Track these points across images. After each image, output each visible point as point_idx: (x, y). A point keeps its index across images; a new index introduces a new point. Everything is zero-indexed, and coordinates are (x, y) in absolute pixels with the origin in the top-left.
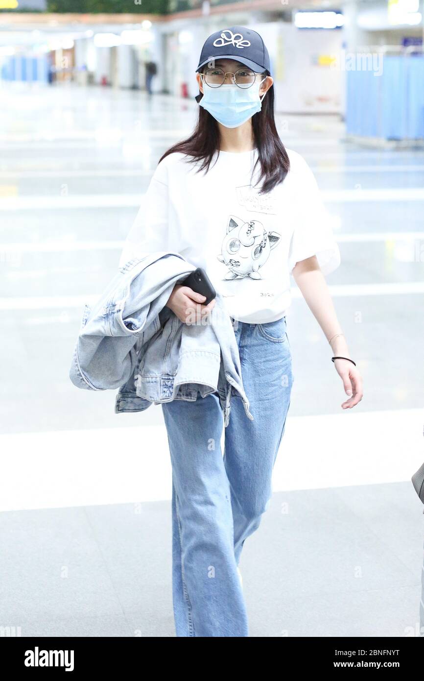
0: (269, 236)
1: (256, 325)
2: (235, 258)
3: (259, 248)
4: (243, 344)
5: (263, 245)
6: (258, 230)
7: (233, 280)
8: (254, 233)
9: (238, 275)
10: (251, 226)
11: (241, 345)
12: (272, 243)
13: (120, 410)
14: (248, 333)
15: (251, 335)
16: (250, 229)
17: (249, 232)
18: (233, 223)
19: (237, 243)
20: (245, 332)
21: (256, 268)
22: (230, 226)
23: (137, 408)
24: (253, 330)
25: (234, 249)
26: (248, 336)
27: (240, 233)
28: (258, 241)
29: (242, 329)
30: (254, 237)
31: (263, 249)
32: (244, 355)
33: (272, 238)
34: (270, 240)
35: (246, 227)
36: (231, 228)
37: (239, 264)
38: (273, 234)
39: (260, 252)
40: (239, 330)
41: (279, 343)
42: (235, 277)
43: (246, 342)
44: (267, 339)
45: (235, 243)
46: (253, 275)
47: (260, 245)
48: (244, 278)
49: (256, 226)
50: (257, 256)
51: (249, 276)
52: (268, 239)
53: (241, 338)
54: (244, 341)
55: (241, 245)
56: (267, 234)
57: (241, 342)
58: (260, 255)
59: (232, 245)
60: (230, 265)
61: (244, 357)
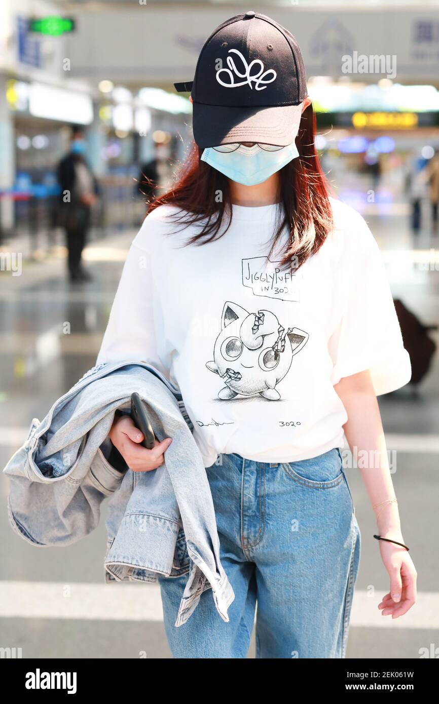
0: (289, 335)
1: (279, 464)
2: (235, 366)
3: (273, 353)
4: (262, 493)
5: (279, 348)
6: (269, 326)
7: (229, 400)
8: (263, 330)
9: (237, 394)
10: (259, 318)
11: (258, 494)
12: (295, 345)
14: (268, 476)
15: (274, 479)
16: (257, 323)
17: (256, 327)
18: (230, 313)
19: (238, 344)
20: (263, 475)
21: (272, 383)
22: (226, 317)
24: (276, 471)
25: (233, 353)
26: (269, 480)
27: (241, 329)
28: (269, 342)
29: (257, 470)
30: (263, 336)
31: (281, 354)
32: (266, 509)
33: (296, 338)
34: (291, 341)
36: (227, 321)
37: (239, 376)
38: (295, 332)
39: (276, 359)
40: (252, 473)
41: (324, 488)
42: (233, 397)
43: (267, 489)
44: (301, 484)
45: (234, 345)
46: (269, 393)
47: (273, 348)
48: (252, 397)
49: (268, 318)
50: (271, 364)
51: (261, 395)
52: (287, 338)
53: (256, 483)
54: (262, 489)
55: (245, 348)
56: (286, 331)
57: (258, 489)
58: (275, 362)
59: (230, 347)
60: (226, 378)
61: (267, 510)
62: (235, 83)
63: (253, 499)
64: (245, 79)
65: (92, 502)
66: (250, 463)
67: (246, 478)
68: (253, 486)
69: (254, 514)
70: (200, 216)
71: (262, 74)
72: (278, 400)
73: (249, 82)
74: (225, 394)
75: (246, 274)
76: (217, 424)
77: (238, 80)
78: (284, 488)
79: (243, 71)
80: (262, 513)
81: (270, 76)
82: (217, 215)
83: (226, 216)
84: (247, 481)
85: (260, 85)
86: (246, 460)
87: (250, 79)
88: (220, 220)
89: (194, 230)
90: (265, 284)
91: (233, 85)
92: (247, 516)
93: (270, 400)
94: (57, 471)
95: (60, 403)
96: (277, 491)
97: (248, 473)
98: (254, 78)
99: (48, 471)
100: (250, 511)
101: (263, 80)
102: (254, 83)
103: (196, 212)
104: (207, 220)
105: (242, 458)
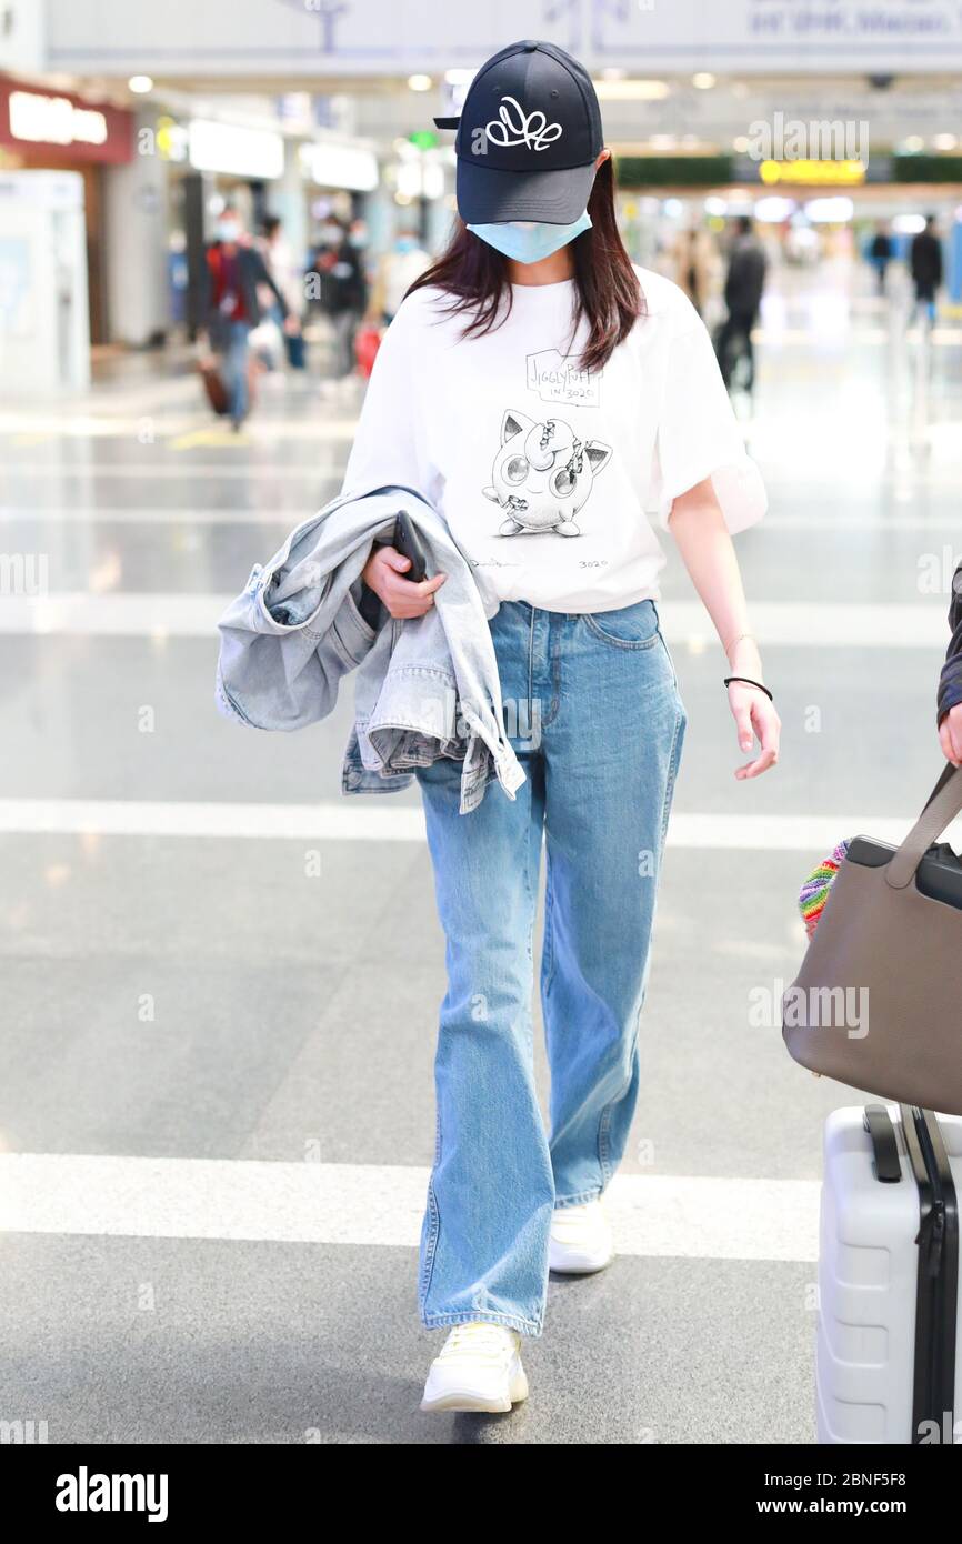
0: (587, 450)
1: (578, 616)
2: (520, 493)
3: (567, 474)
4: (557, 654)
5: (575, 467)
6: (561, 439)
7: (513, 535)
8: (553, 444)
9: (523, 528)
10: (548, 430)
11: (552, 655)
12: (595, 463)
13: (352, 790)
14: (565, 630)
15: (572, 635)
16: (546, 436)
17: (544, 442)
18: (512, 425)
19: (523, 463)
20: (558, 627)
21: (568, 513)
22: (506, 429)
23: (386, 786)
24: (575, 624)
25: (516, 476)
26: (565, 637)
27: (525, 445)
28: (562, 460)
29: (549, 623)
30: (554, 453)
31: (577, 475)
32: (562, 675)
33: (596, 454)
34: (590, 458)
35: (540, 432)
36: (509, 435)
37: (525, 505)
38: (595, 446)
39: (571, 482)
40: (543, 625)
41: (634, 649)
42: (518, 531)
43: (563, 649)
44: (606, 643)
45: (517, 465)
46: (564, 528)
47: (568, 468)
48: (544, 533)
49: (559, 430)
50: (564, 489)
51: (555, 530)
52: (585, 455)
53: (549, 641)
54: (557, 647)
55: (530, 468)
56: (583, 446)
57: (552, 649)
58: (571, 487)
59: (513, 468)
60: (509, 508)
61: (563, 679)
62: (509, 140)
63: (545, 661)
64: (522, 137)
65: (329, 673)
66: (540, 613)
67: (537, 633)
68: (545, 644)
69: (545, 682)
70: (471, 301)
71: (543, 129)
72: (577, 536)
73: (526, 140)
74: (508, 528)
75: (532, 375)
76: (500, 565)
77: (512, 137)
78: (585, 648)
79: (519, 127)
80: (557, 681)
81: (554, 131)
82: (493, 297)
83: (504, 299)
84: (538, 637)
85: (541, 144)
86: (536, 609)
87: (528, 137)
88: (495, 307)
89: (466, 319)
90: (556, 386)
91: (506, 143)
92: (535, 684)
93: (566, 536)
94: (293, 618)
95: (299, 531)
96: (575, 651)
97: (539, 626)
98: (532, 136)
99: (283, 617)
100: (540, 678)
101: (544, 137)
102: (533, 142)
103: (466, 296)
104: (478, 307)
105: (531, 607)
